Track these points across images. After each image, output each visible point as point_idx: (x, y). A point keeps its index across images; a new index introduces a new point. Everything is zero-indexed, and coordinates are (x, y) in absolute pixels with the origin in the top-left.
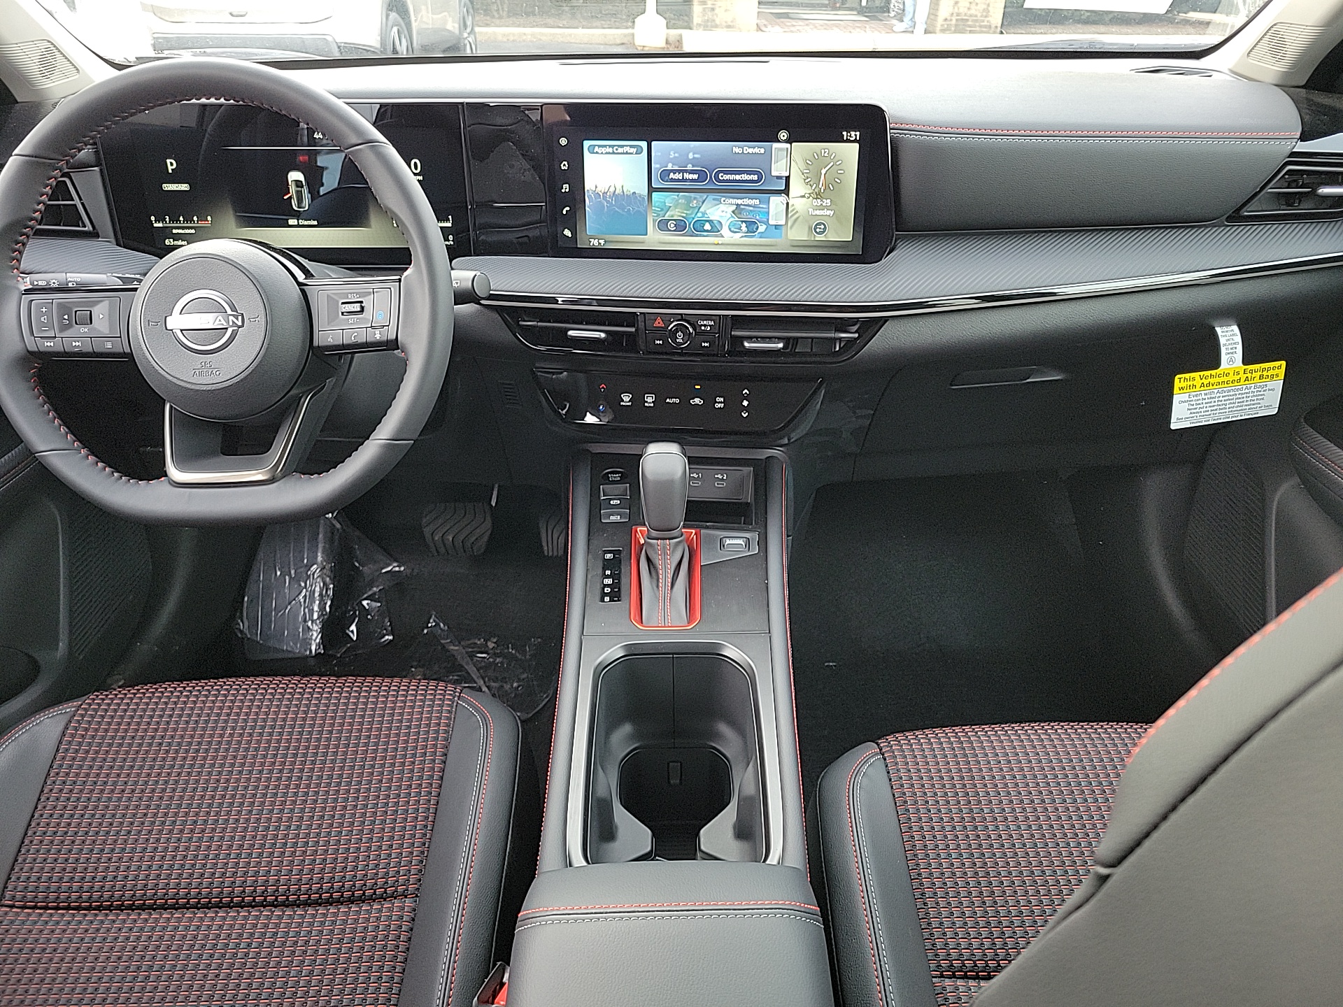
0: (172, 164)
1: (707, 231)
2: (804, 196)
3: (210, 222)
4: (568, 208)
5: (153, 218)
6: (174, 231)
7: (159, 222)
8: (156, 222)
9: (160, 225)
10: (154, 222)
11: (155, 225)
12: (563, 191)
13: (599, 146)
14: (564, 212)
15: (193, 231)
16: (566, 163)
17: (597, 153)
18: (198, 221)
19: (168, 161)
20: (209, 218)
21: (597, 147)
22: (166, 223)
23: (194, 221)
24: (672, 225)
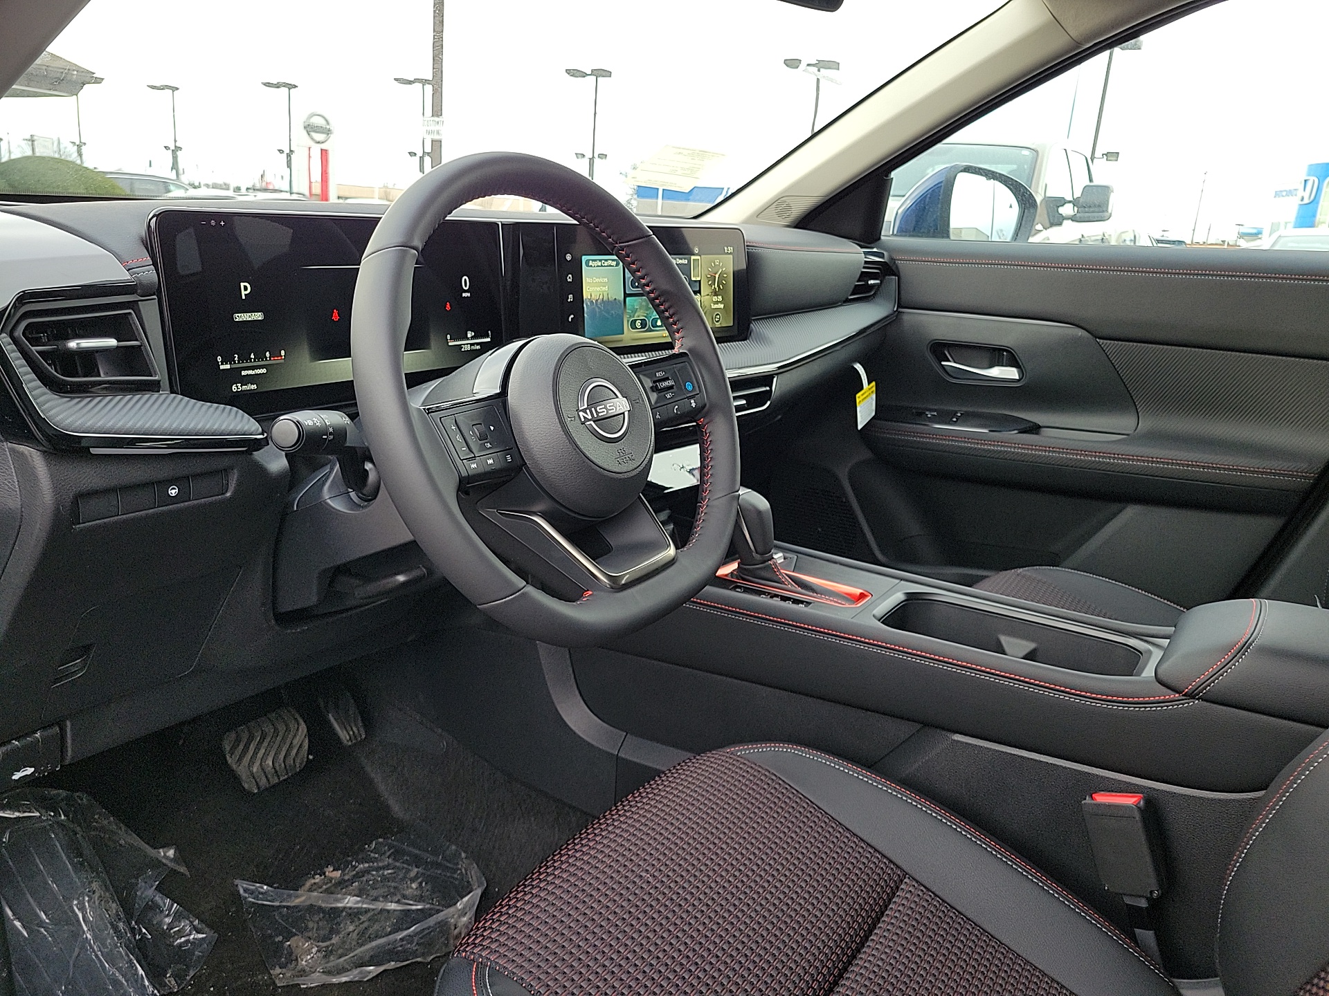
0: (246, 288)
1: (659, 326)
2: (708, 295)
3: (283, 357)
4: (572, 316)
5: (219, 359)
6: (244, 373)
7: (226, 364)
8: (222, 364)
9: (228, 366)
10: (220, 363)
11: (222, 367)
12: (569, 300)
13: (593, 260)
14: (570, 320)
15: (264, 371)
16: (570, 276)
17: (591, 266)
18: (270, 357)
19: (242, 285)
20: (283, 353)
21: (591, 262)
22: (235, 363)
23: (266, 358)
24: (639, 324)
